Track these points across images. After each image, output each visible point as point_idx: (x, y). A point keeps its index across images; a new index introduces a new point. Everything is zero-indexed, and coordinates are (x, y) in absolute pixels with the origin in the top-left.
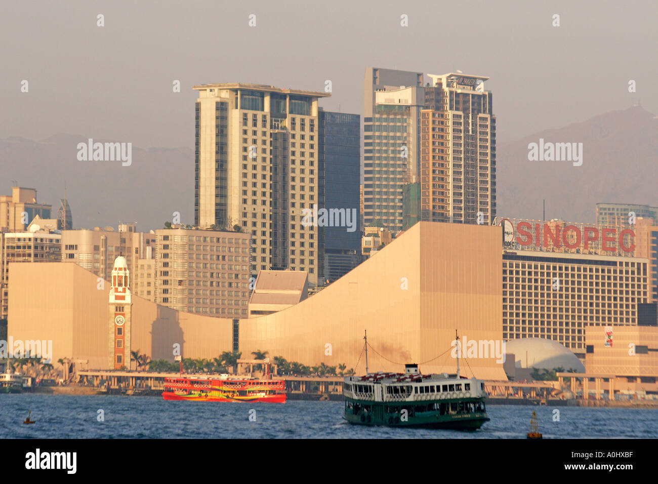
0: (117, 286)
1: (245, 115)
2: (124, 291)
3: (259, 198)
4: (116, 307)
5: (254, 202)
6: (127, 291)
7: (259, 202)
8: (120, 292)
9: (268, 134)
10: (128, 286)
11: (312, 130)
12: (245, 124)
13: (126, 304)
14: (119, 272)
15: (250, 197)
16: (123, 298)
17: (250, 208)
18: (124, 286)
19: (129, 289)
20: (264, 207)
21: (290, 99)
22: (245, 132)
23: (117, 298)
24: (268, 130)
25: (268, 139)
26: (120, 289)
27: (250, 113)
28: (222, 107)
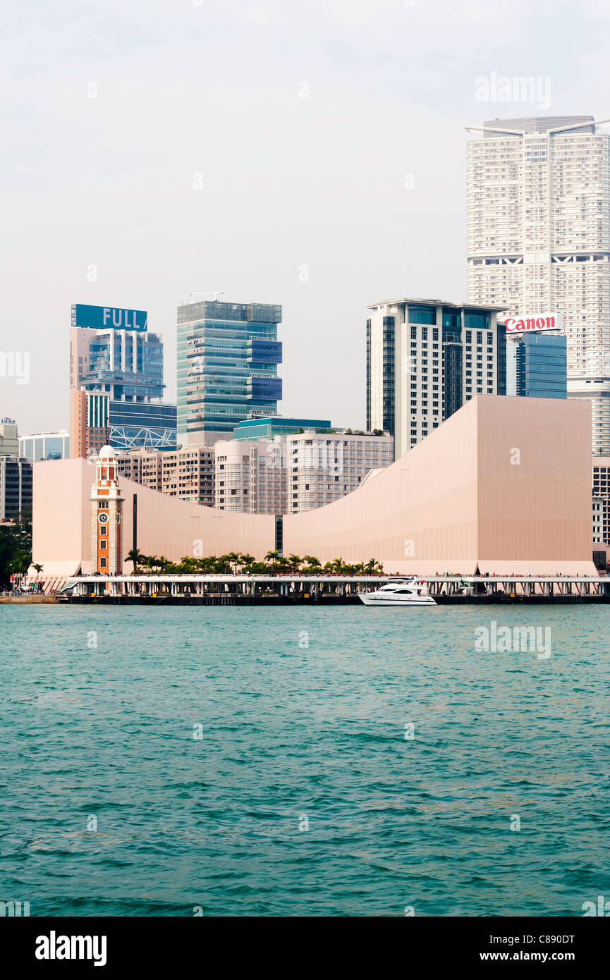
0: (100, 479)
1: (414, 329)
2: (109, 484)
3: (430, 408)
4: (100, 504)
5: (425, 412)
6: (113, 484)
7: (430, 412)
8: (104, 486)
9: (440, 347)
10: (115, 479)
11: (490, 342)
12: (414, 336)
13: (110, 500)
14: (104, 463)
15: (419, 407)
16: (106, 492)
17: (419, 418)
18: (108, 479)
19: (115, 482)
20: (436, 416)
21: (465, 314)
22: (414, 345)
23: (100, 492)
24: (440, 342)
25: (440, 351)
26: (104, 482)
27: (419, 327)
28: (389, 322)
